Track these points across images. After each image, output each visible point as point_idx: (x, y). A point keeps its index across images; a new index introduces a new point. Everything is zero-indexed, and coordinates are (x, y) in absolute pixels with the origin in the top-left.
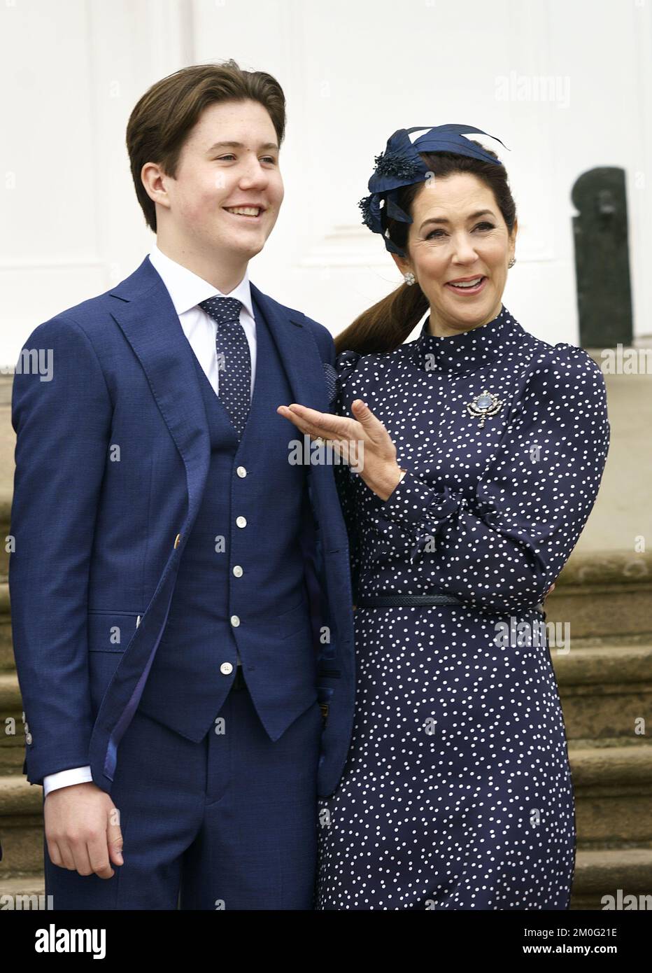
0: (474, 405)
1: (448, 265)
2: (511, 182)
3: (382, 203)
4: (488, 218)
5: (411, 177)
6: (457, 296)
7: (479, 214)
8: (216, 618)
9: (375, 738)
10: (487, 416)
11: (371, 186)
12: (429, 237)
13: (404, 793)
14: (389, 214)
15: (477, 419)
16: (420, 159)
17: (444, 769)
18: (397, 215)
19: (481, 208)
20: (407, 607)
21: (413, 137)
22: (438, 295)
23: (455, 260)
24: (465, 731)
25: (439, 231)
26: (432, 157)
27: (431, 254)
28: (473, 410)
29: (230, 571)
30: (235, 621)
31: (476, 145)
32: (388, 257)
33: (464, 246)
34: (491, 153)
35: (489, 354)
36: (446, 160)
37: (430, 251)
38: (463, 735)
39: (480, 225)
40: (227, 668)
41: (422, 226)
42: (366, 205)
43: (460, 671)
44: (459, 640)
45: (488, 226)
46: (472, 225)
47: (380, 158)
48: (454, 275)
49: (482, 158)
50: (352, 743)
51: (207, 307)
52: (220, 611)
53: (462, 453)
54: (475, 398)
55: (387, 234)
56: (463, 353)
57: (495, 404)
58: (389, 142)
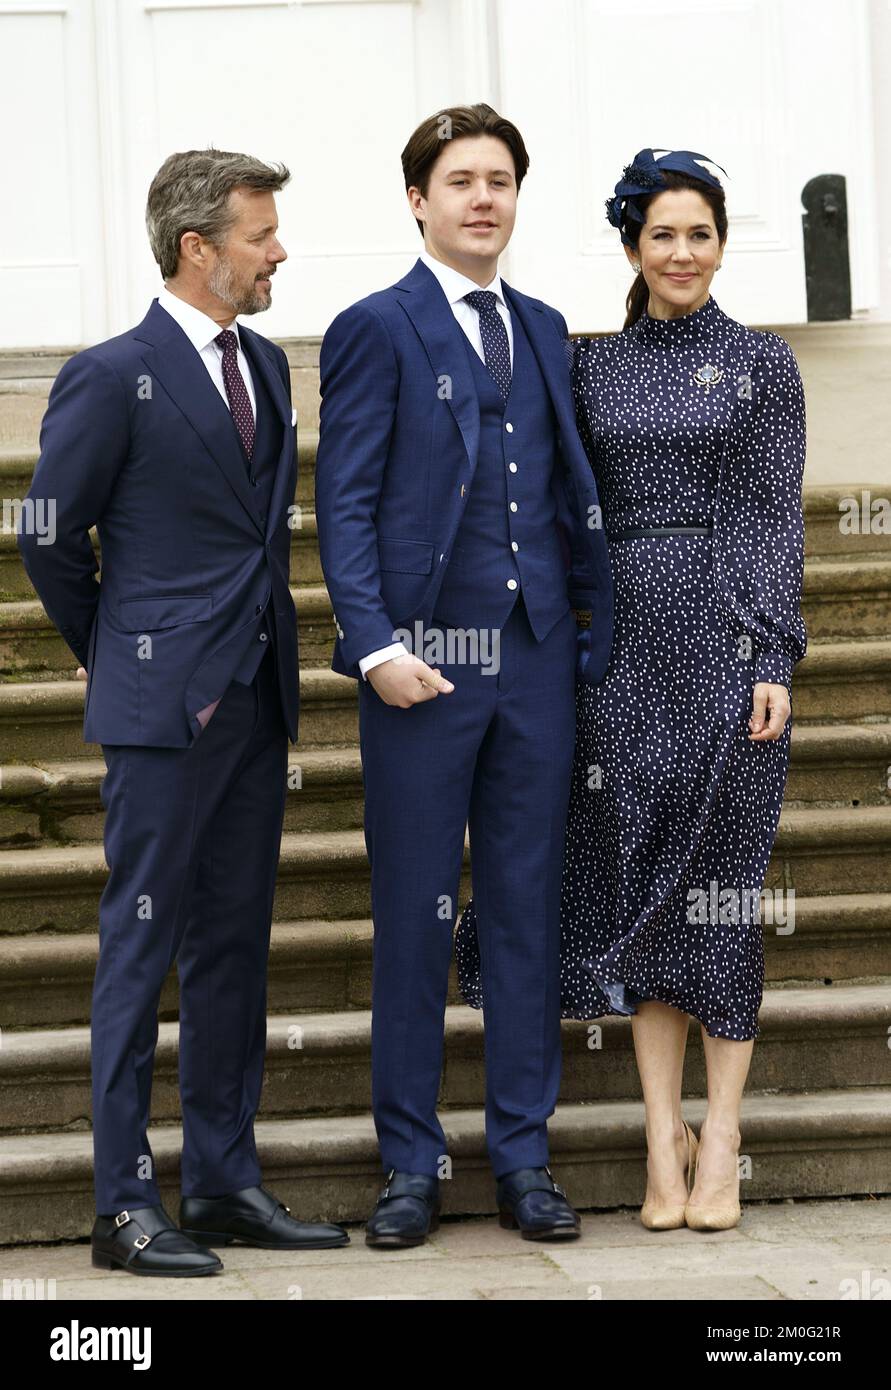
0: (699, 376)
1: (668, 260)
2: (728, 204)
3: (624, 204)
4: (706, 230)
5: (650, 187)
6: (672, 283)
7: (700, 227)
8: (500, 545)
9: (633, 644)
10: (711, 385)
11: (618, 189)
12: (657, 237)
13: (659, 685)
14: (628, 214)
15: (703, 388)
16: (659, 174)
17: (688, 667)
18: (634, 215)
19: (702, 221)
20: (649, 537)
21: (657, 156)
22: (655, 282)
23: (674, 258)
24: (703, 637)
25: (666, 234)
26: (670, 174)
27: (655, 250)
28: (698, 379)
29: (507, 506)
30: (515, 547)
31: (705, 170)
32: (621, 248)
33: (682, 249)
34: (716, 179)
35: (703, 333)
36: (679, 177)
37: (654, 248)
38: (701, 640)
39: (698, 234)
40: (512, 585)
41: (653, 229)
42: (611, 204)
43: (696, 589)
44: (694, 564)
45: (706, 236)
46: (692, 233)
47: (628, 169)
48: (672, 269)
49: (708, 181)
50: (613, 648)
51: (470, 299)
52: (503, 539)
53: (693, 415)
54: (699, 370)
55: (623, 229)
56: (683, 332)
57: (717, 375)
58: (636, 157)
